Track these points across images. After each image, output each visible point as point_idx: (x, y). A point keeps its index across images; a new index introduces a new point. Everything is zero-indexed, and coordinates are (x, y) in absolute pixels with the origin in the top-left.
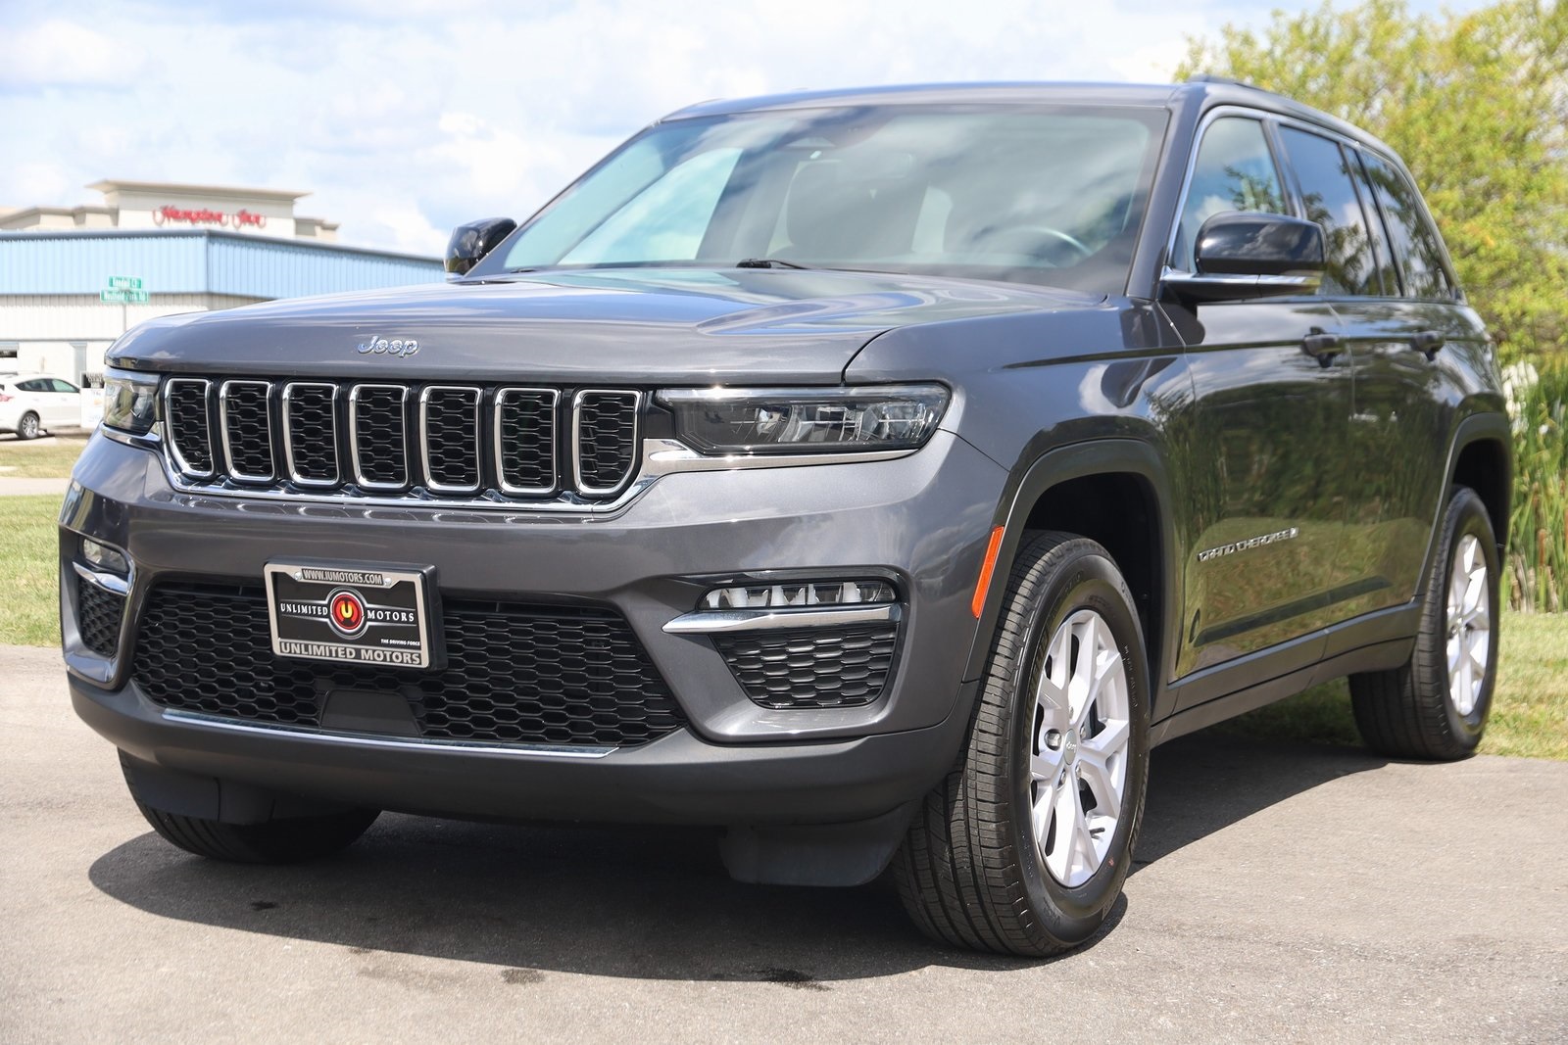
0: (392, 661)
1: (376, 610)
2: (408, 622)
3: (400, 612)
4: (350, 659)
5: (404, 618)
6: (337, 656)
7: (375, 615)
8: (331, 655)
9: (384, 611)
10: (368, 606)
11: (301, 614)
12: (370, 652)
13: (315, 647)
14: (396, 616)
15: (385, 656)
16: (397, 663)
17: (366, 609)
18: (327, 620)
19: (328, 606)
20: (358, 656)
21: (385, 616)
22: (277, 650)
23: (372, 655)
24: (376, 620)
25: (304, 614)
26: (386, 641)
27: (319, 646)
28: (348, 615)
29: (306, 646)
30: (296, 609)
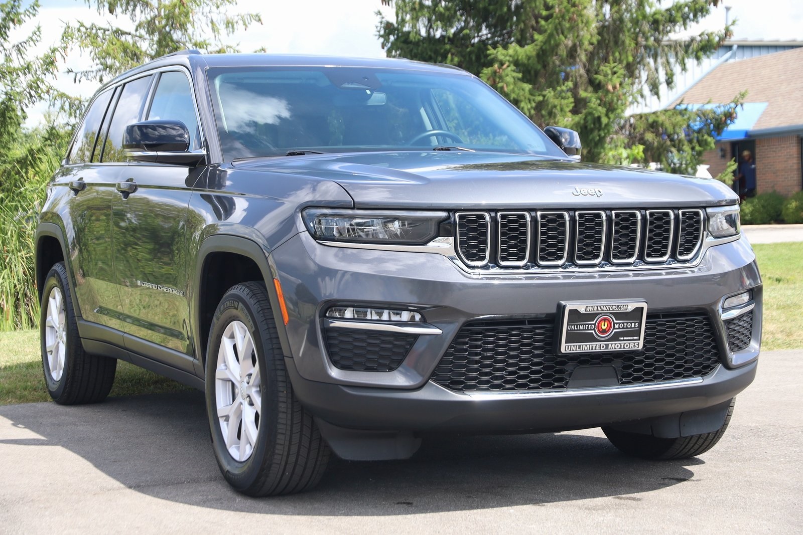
0: (623, 348)
1: (619, 323)
2: (635, 328)
3: (631, 323)
4: (603, 350)
5: (633, 326)
6: (596, 349)
7: (619, 325)
8: (592, 349)
9: (623, 323)
10: (616, 321)
11: (579, 330)
12: (614, 345)
13: (584, 346)
14: (629, 325)
15: (621, 346)
16: (627, 349)
17: (614, 323)
18: (593, 331)
19: (595, 324)
20: (607, 347)
21: (624, 326)
22: (563, 351)
23: (614, 346)
24: (619, 328)
25: (581, 330)
26: (622, 338)
27: (586, 345)
28: (604, 328)
29: (580, 346)
30: (577, 327)
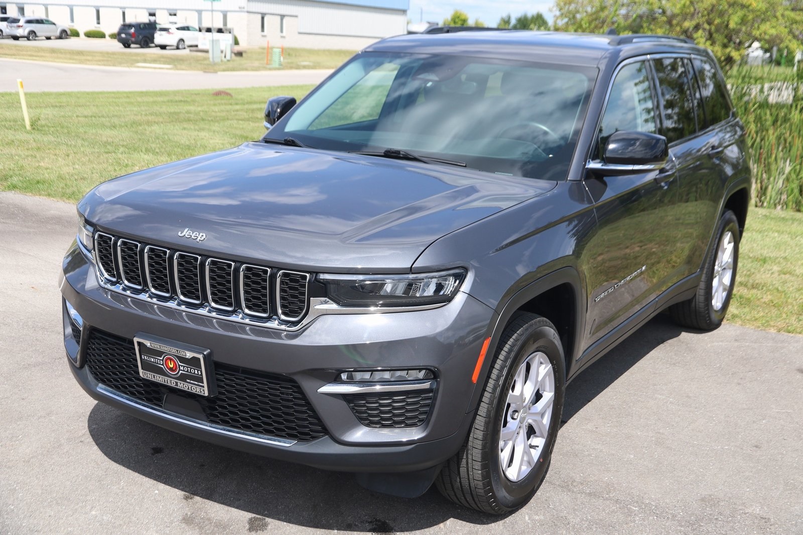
0: (191, 390)
1: (184, 367)
2: (199, 374)
3: (194, 369)
4: (173, 385)
5: (196, 372)
6: (167, 383)
7: (183, 369)
8: (165, 382)
9: (187, 367)
10: (180, 364)
11: (151, 361)
12: (182, 384)
14: (193, 371)
15: (189, 387)
16: (194, 391)
17: (179, 365)
19: (163, 360)
20: (177, 385)
21: (188, 370)
22: (141, 375)
23: (182, 385)
24: (184, 371)
25: (152, 362)
26: (189, 381)
27: (159, 377)
28: (172, 366)
29: (154, 376)
30: (149, 359)
